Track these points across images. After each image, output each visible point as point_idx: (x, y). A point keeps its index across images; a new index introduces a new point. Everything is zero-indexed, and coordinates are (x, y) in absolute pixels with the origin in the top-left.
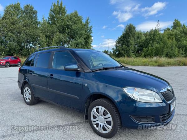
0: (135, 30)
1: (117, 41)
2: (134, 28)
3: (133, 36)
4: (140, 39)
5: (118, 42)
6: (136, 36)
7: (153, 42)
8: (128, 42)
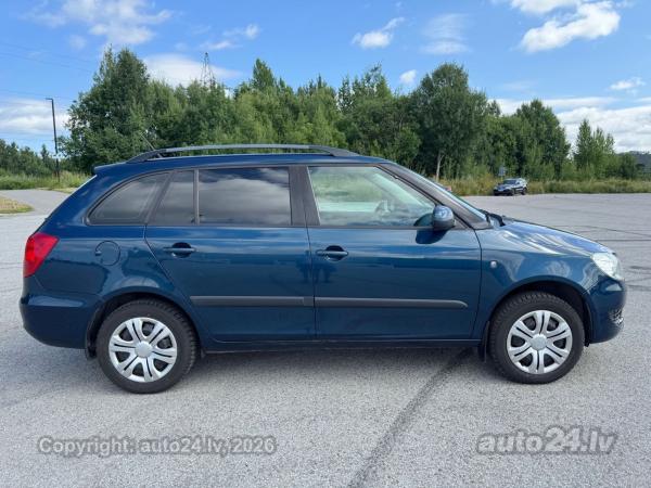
0: (146, 75)
1: (73, 107)
2: (140, 68)
3: (140, 99)
4: (165, 109)
5: (79, 113)
6: (151, 98)
7: (212, 126)
8: (122, 116)
